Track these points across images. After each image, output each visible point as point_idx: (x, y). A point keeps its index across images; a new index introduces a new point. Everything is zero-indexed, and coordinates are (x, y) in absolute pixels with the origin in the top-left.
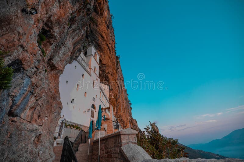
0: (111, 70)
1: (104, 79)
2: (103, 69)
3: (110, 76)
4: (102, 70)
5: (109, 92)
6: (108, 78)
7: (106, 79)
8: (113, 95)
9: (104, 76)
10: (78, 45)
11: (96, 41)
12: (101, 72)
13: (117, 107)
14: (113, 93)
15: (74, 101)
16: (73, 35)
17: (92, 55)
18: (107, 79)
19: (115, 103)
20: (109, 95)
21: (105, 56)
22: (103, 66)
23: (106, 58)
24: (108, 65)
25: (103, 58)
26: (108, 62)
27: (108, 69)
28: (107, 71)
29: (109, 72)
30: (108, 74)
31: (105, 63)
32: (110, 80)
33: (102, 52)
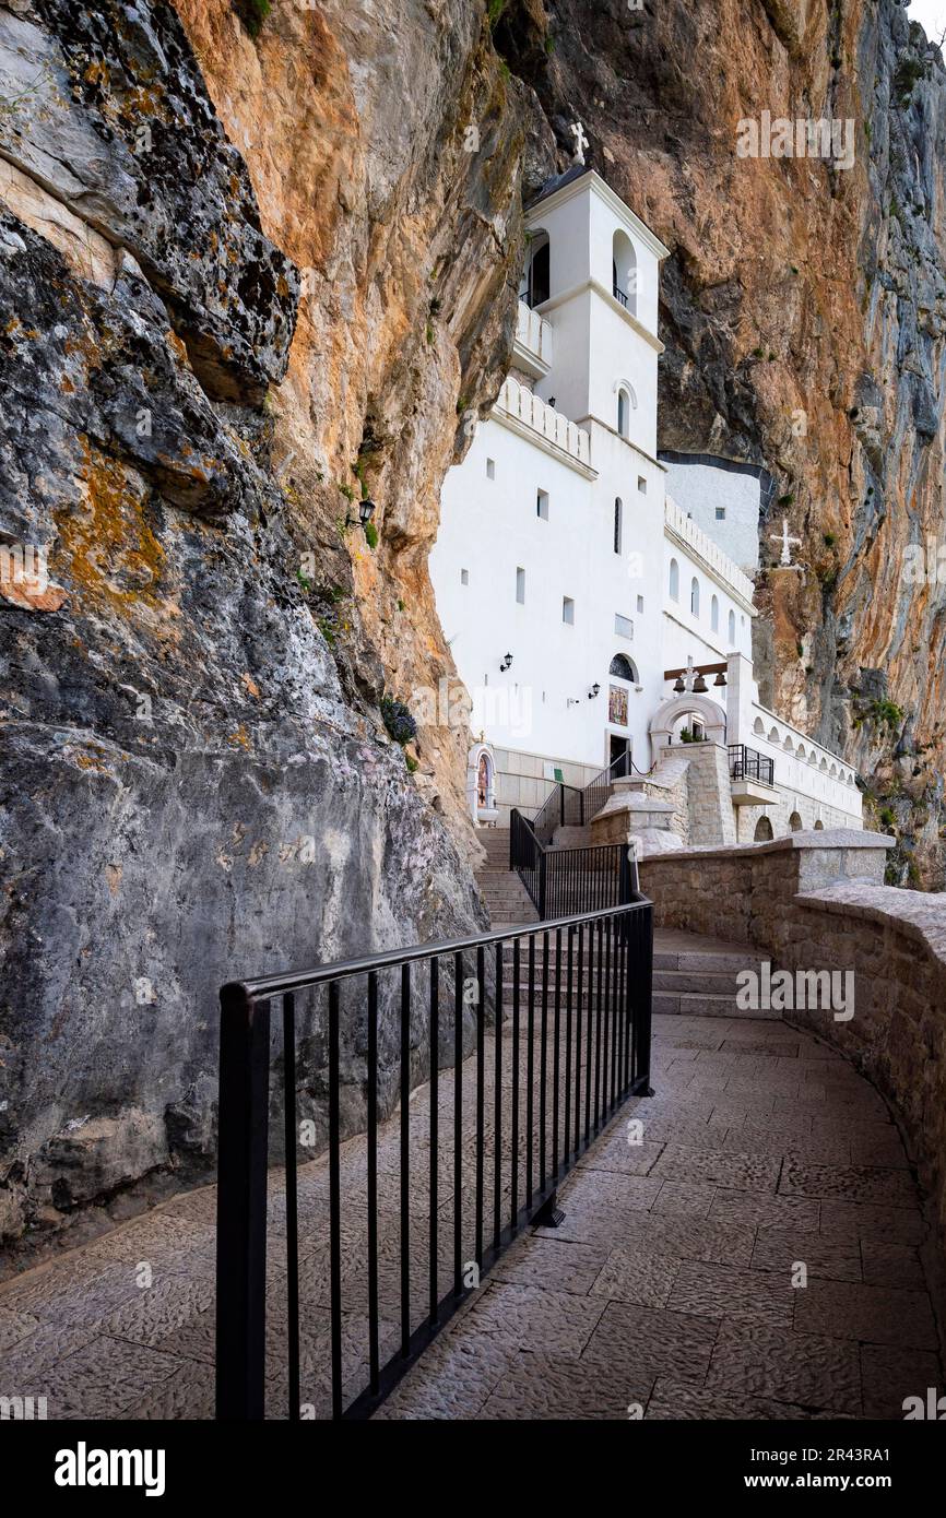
0: (793, 315)
1: (720, 421)
2: (705, 339)
3: (772, 385)
4: (695, 346)
5: (762, 524)
6: (751, 406)
7: (733, 421)
8: (795, 550)
9: (715, 399)
10: (483, 336)
12: (687, 371)
13: (816, 633)
14: (793, 531)
15: (513, 661)
16: (448, 288)
17: (591, 285)
19: (807, 611)
20: (756, 550)
21: (729, 180)
22: (707, 307)
23: (738, 202)
24: (764, 267)
25: (704, 218)
26: (761, 239)
27: (760, 311)
28: (742, 346)
29: (767, 347)
30: (752, 372)
31: (731, 264)
32: (771, 424)
33: (694, 153)
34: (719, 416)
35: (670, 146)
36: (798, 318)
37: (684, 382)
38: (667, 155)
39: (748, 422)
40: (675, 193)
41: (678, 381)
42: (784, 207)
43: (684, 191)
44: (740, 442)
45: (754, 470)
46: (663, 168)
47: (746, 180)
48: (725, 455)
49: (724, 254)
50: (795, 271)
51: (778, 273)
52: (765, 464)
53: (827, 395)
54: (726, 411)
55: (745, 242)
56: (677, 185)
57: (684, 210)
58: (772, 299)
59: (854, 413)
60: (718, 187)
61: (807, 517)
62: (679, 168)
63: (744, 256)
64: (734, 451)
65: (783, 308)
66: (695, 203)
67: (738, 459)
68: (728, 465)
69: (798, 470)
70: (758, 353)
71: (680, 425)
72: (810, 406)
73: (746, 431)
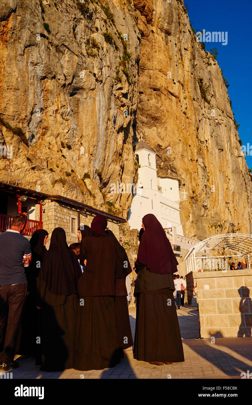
1: (169, 171)
3: (178, 164)
4: (163, 160)
5: (180, 190)
6: (175, 168)
7: (172, 171)
9: (168, 167)
11: (148, 112)
12: (162, 163)
14: (186, 191)
17: (145, 166)
18: (174, 170)
19: (190, 209)
20: (179, 196)
21: (166, 128)
22: (164, 152)
23: (168, 131)
24: (174, 142)
25: (162, 137)
26: (173, 137)
27: (174, 149)
28: (172, 157)
29: (176, 156)
30: (174, 162)
31: (168, 143)
32: (179, 171)
33: (160, 126)
34: (169, 170)
35: (155, 126)
36: (182, 149)
37: (162, 165)
38: (155, 128)
39: (174, 171)
40: (157, 134)
41: (161, 165)
42: (177, 129)
43: (159, 134)
44: (174, 174)
45: (177, 179)
46: (155, 131)
47: (169, 127)
48: (171, 177)
49: (166, 142)
50: (180, 140)
51: (177, 142)
52: (179, 178)
53: (190, 160)
54: (170, 169)
55: (170, 138)
56: (157, 133)
57: (159, 137)
58: (176, 147)
59: (197, 160)
60: (165, 130)
61: (188, 187)
62: (157, 130)
63: (170, 141)
64: (173, 176)
65: (179, 148)
66: (161, 135)
67: (174, 177)
68: (172, 178)
69: (185, 179)
70: (174, 158)
71: (162, 172)
72: (186, 164)
73: (174, 172)
